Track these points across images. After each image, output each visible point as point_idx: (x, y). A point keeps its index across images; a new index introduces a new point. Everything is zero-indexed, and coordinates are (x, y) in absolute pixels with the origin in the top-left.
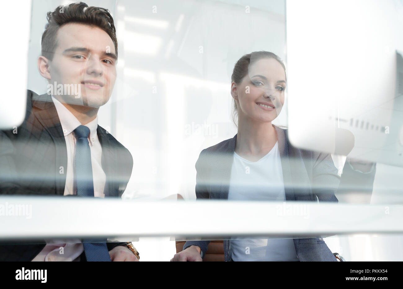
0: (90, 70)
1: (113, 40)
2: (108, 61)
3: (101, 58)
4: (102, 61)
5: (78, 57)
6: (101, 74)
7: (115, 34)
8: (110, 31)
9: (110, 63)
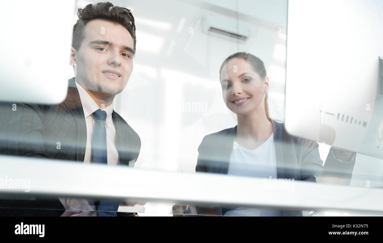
0: (111, 61)
1: (132, 37)
2: (127, 55)
3: (120, 52)
4: (122, 54)
5: (102, 49)
6: (119, 65)
7: (135, 32)
8: (131, 29)
9: (129, 57)
